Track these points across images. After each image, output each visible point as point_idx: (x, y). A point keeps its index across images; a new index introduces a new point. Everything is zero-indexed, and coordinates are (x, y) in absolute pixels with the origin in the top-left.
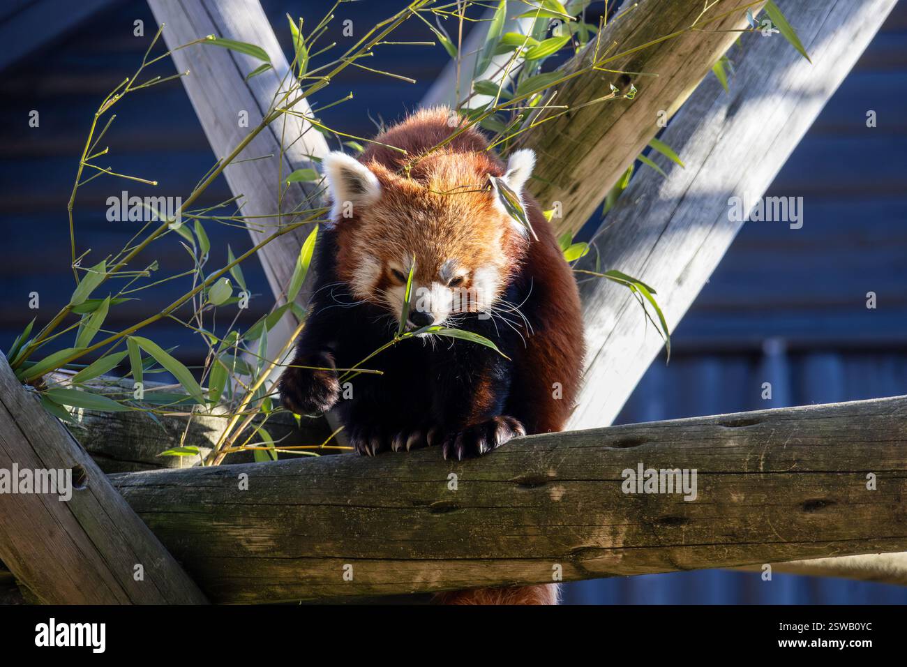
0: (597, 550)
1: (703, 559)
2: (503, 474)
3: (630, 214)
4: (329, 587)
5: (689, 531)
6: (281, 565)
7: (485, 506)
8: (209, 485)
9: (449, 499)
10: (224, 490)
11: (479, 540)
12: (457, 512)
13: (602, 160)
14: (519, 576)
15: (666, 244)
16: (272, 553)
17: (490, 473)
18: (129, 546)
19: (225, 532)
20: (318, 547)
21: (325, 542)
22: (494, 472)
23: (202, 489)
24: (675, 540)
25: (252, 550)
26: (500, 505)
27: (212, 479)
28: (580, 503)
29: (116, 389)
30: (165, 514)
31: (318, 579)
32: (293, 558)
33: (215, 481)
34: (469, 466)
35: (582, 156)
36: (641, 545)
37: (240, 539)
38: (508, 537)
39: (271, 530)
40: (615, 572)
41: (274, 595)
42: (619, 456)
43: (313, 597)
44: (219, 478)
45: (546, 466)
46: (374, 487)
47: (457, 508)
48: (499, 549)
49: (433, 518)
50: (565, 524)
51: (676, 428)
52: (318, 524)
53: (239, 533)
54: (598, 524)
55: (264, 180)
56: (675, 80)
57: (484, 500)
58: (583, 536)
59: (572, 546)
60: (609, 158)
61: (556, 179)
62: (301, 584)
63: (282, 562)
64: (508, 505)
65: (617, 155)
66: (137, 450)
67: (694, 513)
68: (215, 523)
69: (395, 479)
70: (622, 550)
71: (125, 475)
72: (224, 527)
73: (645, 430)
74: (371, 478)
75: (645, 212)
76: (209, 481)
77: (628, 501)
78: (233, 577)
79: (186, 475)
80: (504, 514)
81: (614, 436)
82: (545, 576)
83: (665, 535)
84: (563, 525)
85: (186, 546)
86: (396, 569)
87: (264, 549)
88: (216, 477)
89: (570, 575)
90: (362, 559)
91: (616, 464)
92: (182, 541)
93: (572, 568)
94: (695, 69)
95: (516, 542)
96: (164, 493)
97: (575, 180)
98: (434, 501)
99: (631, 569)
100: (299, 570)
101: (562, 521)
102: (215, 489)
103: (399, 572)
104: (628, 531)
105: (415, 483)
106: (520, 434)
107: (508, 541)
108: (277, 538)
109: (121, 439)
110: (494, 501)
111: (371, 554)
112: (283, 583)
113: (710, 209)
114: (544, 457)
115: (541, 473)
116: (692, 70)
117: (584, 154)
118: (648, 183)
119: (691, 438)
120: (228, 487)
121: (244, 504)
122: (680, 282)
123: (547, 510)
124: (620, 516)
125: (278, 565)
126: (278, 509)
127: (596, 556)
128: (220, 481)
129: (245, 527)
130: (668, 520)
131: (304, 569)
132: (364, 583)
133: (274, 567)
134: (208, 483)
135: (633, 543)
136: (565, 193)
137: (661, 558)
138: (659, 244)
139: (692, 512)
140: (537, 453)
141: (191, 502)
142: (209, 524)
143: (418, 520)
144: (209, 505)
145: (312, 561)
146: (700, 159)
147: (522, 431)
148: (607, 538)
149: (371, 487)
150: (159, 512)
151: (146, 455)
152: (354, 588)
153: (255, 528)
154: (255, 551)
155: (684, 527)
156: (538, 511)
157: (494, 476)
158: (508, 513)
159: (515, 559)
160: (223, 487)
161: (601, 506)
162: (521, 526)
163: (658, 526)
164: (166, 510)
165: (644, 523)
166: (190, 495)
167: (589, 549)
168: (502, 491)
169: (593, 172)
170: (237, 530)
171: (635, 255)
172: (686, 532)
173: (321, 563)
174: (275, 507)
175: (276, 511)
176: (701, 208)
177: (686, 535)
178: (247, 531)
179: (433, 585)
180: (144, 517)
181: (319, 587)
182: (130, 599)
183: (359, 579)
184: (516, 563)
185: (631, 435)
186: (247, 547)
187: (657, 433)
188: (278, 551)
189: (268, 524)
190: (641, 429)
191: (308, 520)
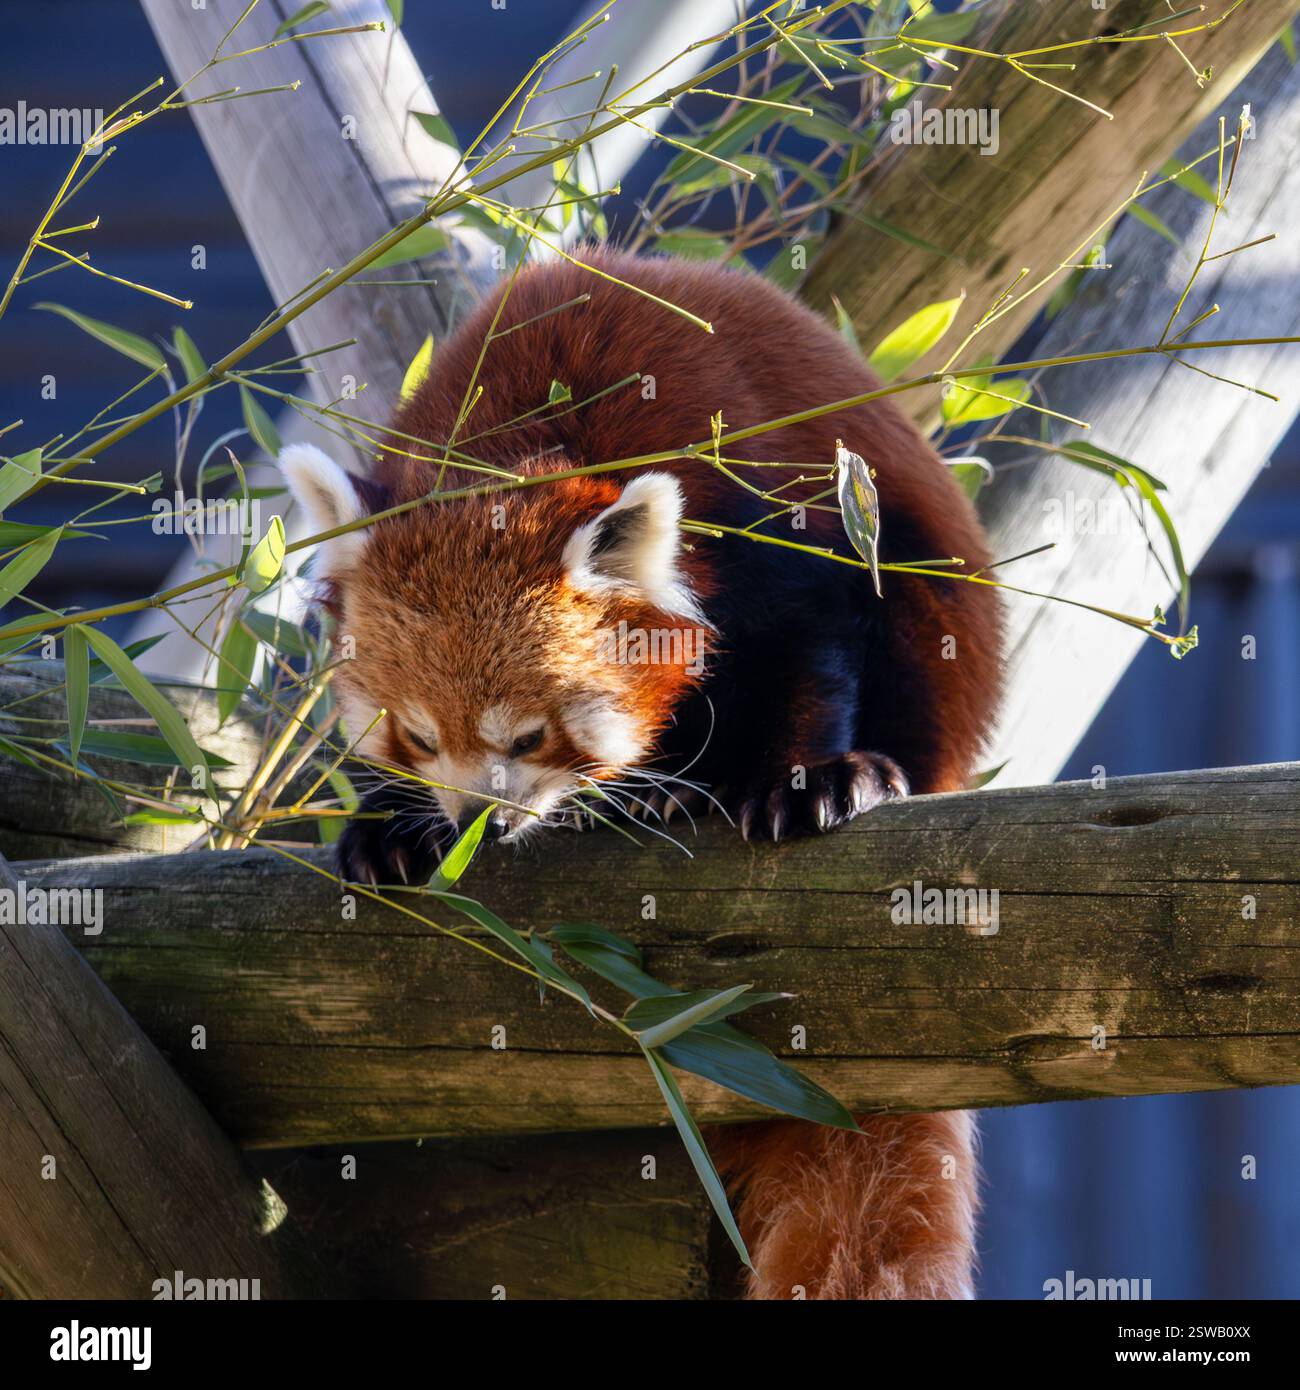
0: (1064, 1041)
1: (1287, 1064)
2: (862, 877)
3: (1105, 321)
4: (485, 1111)
5: (1262, 1004)
6: (384, 1062)
7: (823, 944)
8: (229, 890)
9: (747, 928)
10: (262, 902)
11: (811, 1016)
12: (764, 956)
13: (1058, 208)
14: (894, 1093)
15: (1182, 385)
16: (364, 1037)
17: (835, 874)
18: (63, 1018)
19: (264, 990)
20: (463, 1025)
21: (477, 1014)
22: (844, 873)
23: (214, 898)
24: (1231, 1023)
25: (320, 1029)
26: (856, 944)
27: (236, 877)
28: (1028, 942)
29: (23, 680)
30: (135, 951)
31: (461, 1094)
32: (407, 1049)
33: (243, 883)
34: (791, 858)
35: (1016, 199)
36: (1157, 1032)
37: (296, 1006)
38: (872, 1011)
39: (364, 988)
40: (1099, 1089)
41: (366, 1126)
42: (1113, 844)
43: (448, 1130)
44: (250, 877)
45: (956, 861)
46: (586, 900)
47: (764, 948)
48: (853, 1036)
49: (712, 967)
50: (996, 985)
51: (1237, 786)
52: (465, 976)
53: (295, 993)
54: (1065, 986)
55: (330, 236)
56: (1217, 41)
57: (821, 934)
58: (1032, 1012)
59: (1008, 1033)
60: (1071, 204)
61: (959, 247)
62: (426, 1103)
63: (388, 1056)
64: (873, 944)
65: (1088, 197)
66: (68, 811)
67: (1273, 968)
68: (242, 972)
69: (629, 884)
70: (1117, 1041)
71: (46, 865)
72: (261, 980)
73: (1168, 789)
74: (578, 882)
75: (1137, 316)
76: (229, 881)
77: (1131, 940)
78: (279, 1086)
79: (180, 868)
80: (863, 962)
81: (1101, 801)
82: (951, 1094)
83: (1209, 1012)
84: (991, 987)
85: (180, 1020)
86: (629, 1074)
87: (346, 1029)
88: (245, 872)
89: (1004, 1093)
90: (557, 1052)
91: (1105, 860)
92: (171, 1008)
93: (1008, 1077)
94: (1261, 18)
95: (890, 1021)
96: (131, 906)
97: (998, 248)
98: (714, 932)
99: (1132, 1082)
100: (421, 1073)
101: (988, 978)
102: (241, 899)
103: (636, 1081)
104: (1131, 1002)
105: (674, 894)
106: (897, 792)
107: (873, 1019)
108: (377, 1006)
109: (35, 788)
110: (844, 934)
111: (578, 1043)
112: (385, 1100)
113: (1274, 310)
114: (950, 843)
115: (945, 876)
116: (1253, 20)
117: (1019, 195)
118: (1142, 254)
119: (1267, 807)
120: (269, 895)
121: (305, 932)
122: (1209, 464)
123: (956, 954)
124: (1115, 971)
125: (378, 1062)
126: (378, 945)
127: (1059, 1054)
128: (253, 881)
129: (306, 981)
130: (1215, 982)
131: (431, 1071)
132: (559, 1104)
133: (368, 1067)
134: (226, 886)
135: (1140, 1029)
136: (978, 276)
137: (1200, 1060)
138: (1168, 385)
139: (1269, 964)
140: (935, 834)
141: (190, 927)
142: (229, 973)
143: (679, 974)
144: (231, 933)
145: (449, 1054)
146: (1253, 204)
147: (901, 785)
148: (1084, 1017)
149: (578, 901)
150: (119, 946)
151: (86, 822)
152: (539, 1114)
153: (327, 983)
154: (327, 1033)
155: (1249, 997)
156: (937, 957)
157: (844, 881)
158: (873, 962)
159: (885, 1057)
160: (259, 894)
161: (1073, 948)
162: (901, 988)
163: (1195, 993)
164: (135, 942)
165: (1164, 987)
166: (188, 911)
167: (1044, 1039)
168: (860, 913)
169: (1037, 233)
170: (290, 987)
171: (1116, 408)
172: (1254, 1008)
173: (468, 1058)
174: (371, 939)
175: (374, 948)
176: (1256, 310)
177: (1254, 1014)
178: (312, 990)
179: (707, 1109)
180: (91, 957)
181: (461, 1110)
182: (63, 1132)
183: (549, 1095)
184: (888, 1067)
185: (1137, 799)
186: (312, 1023)
187: (1194, 796)
188: (376, 1032)
189: (355, 975)
190: (1160, 788)
191: (442, 968)
